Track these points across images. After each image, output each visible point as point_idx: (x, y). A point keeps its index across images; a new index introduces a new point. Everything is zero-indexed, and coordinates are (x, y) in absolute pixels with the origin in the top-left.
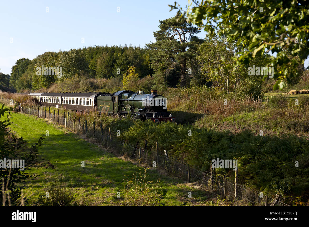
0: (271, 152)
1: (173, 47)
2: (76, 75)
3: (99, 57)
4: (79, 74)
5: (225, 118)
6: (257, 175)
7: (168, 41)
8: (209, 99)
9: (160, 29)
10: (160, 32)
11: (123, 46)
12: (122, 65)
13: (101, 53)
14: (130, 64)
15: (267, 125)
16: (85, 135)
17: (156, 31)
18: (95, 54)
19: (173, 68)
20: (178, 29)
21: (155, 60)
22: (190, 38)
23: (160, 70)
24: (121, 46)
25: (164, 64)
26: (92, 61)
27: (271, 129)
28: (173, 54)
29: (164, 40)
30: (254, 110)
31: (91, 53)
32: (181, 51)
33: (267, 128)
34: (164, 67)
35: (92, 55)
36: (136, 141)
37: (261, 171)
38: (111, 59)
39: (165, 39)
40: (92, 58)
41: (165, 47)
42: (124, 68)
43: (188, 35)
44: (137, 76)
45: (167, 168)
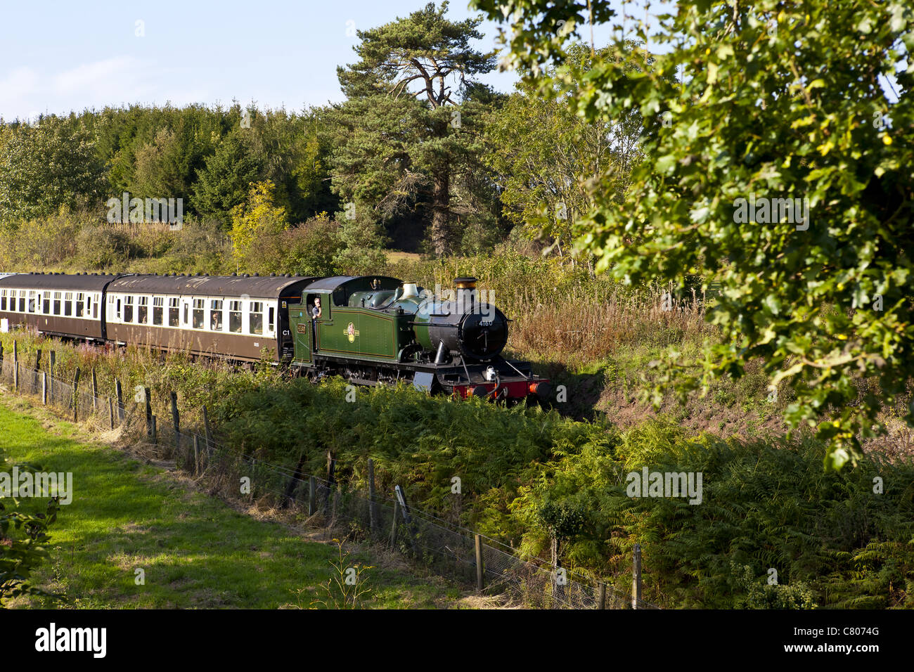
0: (746, 495)
1: (407, 120)
2: (63, 210)
3: (142, 145)
4: (73, 207)
5: (584, 364)
6: (703, 571)
7: (386, 100)
8: (531, 299)
9: (361, 60)
10: (362, 69)
11: (226, 108)
12: (223, 174)
13: (150, 132)
14: (251, 173)
15: (724, 389)
16: (115, 430)
17: (348, 65)
18: (126, 134)
19: (405, 193)
20: (421, 61)
21: (343, 164)
22: (461, 89)
23: (363, 197)
24: (219, 108)
25: (376, 177)
26: (119, 159)
27: (738, 404)
28: (405, 145)
29: (375, 98)
30: (679, 337)
31: (113, 131)
32: (433, 135)
33: (725, 401)
34: (375, 190)
35: (118, 138)
36: (295, 452)
37: (715, 557)
38: (184, 154)
39: (379, 91)
40: (117, 148)
41: (378, 121)
42: (233, 184)
43: (453, 81)
44: (279, 216)
45: (407, 548)
